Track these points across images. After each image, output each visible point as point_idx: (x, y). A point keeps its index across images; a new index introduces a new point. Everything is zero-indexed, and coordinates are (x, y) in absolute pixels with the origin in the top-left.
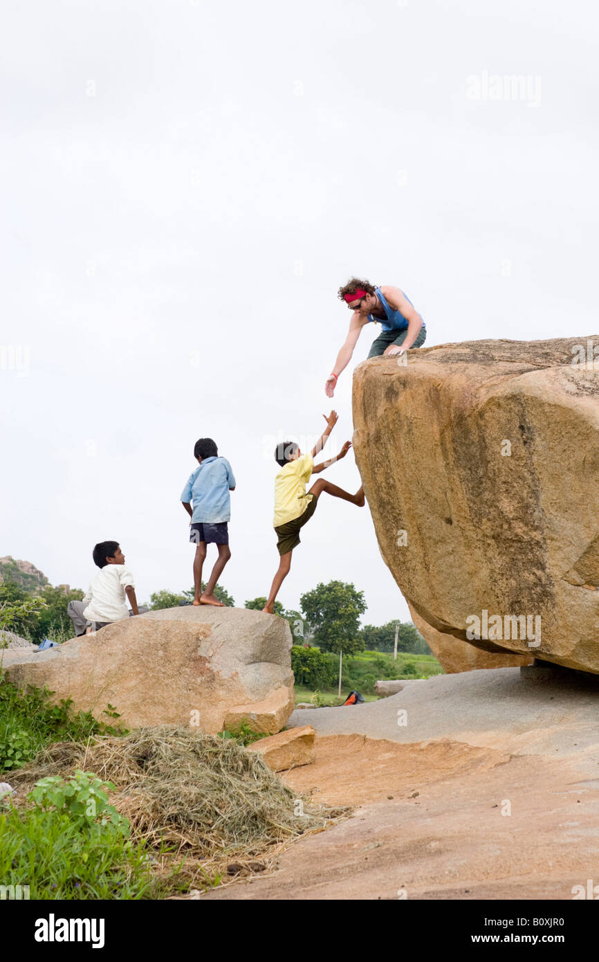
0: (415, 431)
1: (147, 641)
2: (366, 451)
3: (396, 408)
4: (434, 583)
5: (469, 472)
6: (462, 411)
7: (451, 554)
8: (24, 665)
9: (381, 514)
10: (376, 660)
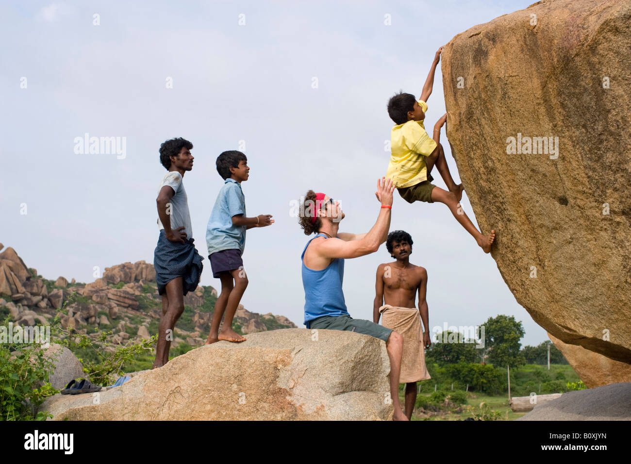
0: (511, 93)
1: (218, 374)
2: (459, 135)
3: (487, 71)
4: (551, 282)
5: (583, 130)
6: (568, 52)
7: (570, 243)
8: (82, 409)
9: (483, 207)
10: (534, 370)
